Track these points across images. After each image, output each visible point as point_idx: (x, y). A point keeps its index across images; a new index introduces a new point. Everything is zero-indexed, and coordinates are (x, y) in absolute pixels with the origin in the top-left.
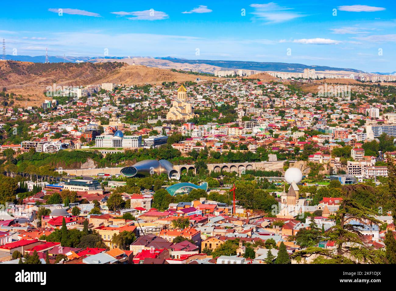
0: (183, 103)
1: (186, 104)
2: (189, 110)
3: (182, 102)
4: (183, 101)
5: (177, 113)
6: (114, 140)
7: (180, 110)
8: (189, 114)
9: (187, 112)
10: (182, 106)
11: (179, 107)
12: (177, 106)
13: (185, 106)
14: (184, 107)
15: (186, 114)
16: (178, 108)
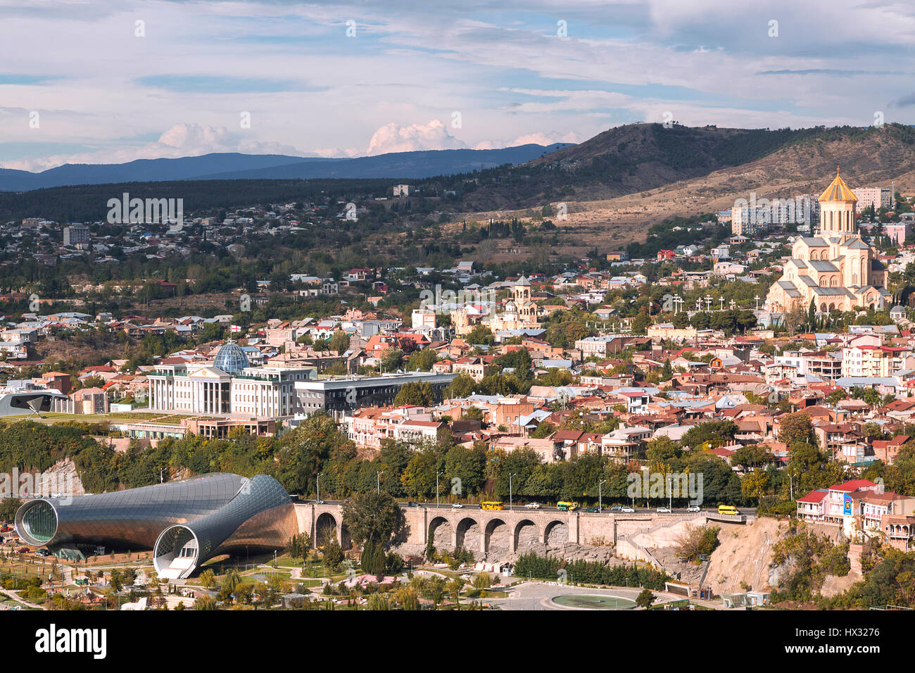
0: (833, 246)
1: (844, 251)
2: (854, 276)
3: (829, 242)
4: (834, 240)
5: (803, 287)
6: (206, 384)
7: (813, 273)
8: (852, 291)
9: (848, 283)
10: (831, 258)
11: (811, 261)
12: (806, 260)
13: (841, 258)
14: (837, 264)
15: (842, 291)
16: (808, 264)
